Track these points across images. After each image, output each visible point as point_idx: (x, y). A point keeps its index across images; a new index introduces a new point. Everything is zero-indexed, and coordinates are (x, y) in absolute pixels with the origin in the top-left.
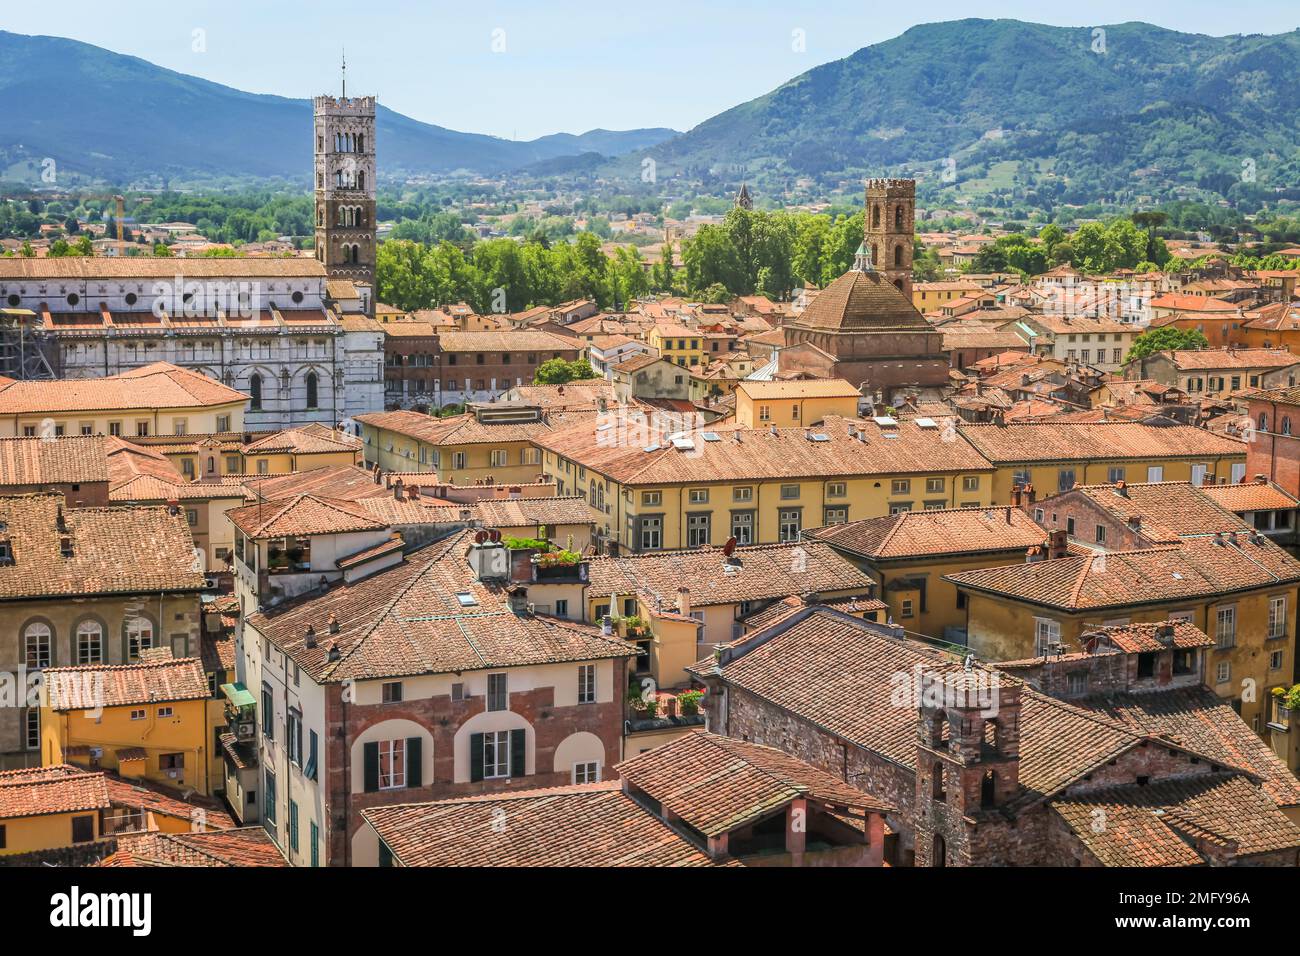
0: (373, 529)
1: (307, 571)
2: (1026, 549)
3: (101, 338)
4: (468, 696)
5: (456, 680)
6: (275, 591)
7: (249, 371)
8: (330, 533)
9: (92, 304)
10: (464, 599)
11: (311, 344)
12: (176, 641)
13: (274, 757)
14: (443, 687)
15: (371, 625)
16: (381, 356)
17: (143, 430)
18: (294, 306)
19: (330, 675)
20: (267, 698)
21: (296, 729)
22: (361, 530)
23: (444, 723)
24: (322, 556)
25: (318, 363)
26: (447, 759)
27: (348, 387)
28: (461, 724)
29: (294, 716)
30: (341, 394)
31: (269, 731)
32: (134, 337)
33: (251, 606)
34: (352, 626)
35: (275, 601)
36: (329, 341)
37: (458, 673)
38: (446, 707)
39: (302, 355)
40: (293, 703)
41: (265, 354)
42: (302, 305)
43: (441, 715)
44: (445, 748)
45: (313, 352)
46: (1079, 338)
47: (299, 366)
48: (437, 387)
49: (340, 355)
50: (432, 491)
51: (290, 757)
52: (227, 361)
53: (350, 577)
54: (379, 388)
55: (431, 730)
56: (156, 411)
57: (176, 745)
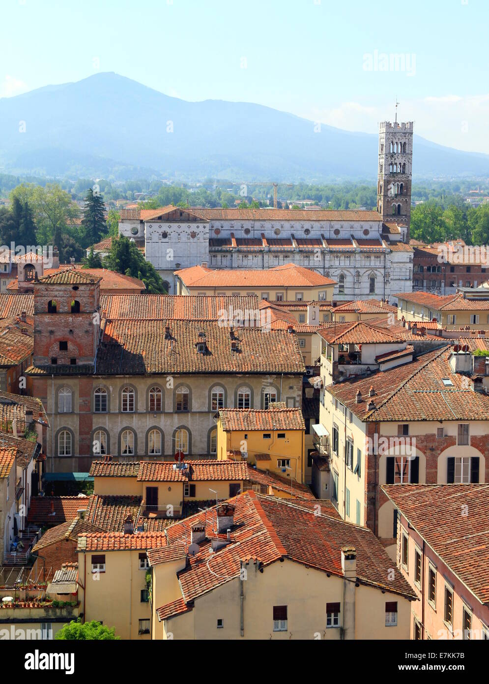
0: (397, 342)
1: (360, 364)
3: (261, 252)
4: (446, 436)
5: (439, 425)
6: (341, 373)
7: (339, 272)
8: (373, 343)
9: (257, 234)
10: (446, 382)
11: (372, 258)
12: (289, 400)
13: (337, 463)
14: (432, 429)
15: (393, 393)
16: (411, 265)
17: (279, 298)
18: (364, 237)
19: (369, 417)
20: (335, 433)
21: (350, 448)
22: (390, 343)
23: (432, 449)
24: (368, 355)
25: (376, 269)
26: (434, 470)
27: (392, 282)
28: (442, 451)
29: (349, 445)
30: (387, 286)
31: (336, 449)
32: (278, 252)
33: (329, 381)
34: (382, 393)
35: (341, 379)
36: (382, 257)
37: (441, 421)
38: (434, 441)
39: (367, 264)
40: (349, 434)
41: (347, 263)
42: (368, 237)
43: (430, 445)
44: (432, 465)
45: (374, 262)
47: (365, 270)
48: (443, 284)
49: (388, 264)
50: (434, 332)
51: (346, 464)
52: (327, 266)
53: (383, 367)
54: (410, 284)
55: (425, 453)
56: (287, 288)
57: (286, 455)
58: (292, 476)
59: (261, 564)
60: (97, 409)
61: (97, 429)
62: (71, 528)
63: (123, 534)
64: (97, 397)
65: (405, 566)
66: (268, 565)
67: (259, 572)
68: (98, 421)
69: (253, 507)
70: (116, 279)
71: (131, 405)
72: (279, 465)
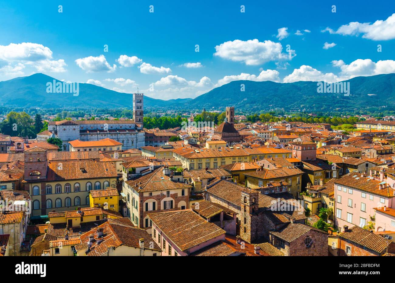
0: (147, 166)
1: (135, 174)
2: (256, 169)
3: (97, 134)
4: (163, 195)
5: (161, 192)
6: (130, 177)
7: (122, 140)
8: (139, 167)
9: (95, 128)
10: (162, 178)
11: (132, 135)
12: (112, 186)
13: (129, 205)
14: (159, 193)
15: (147, 183)
16: (144, 137)
17: (104, 150)
18: (129, 128)
19: (140, 191)
20: (128, 196)
21: (134, 201)
22: (144, 167)
23: (159, 199)
24: (138, 170)
25: (134, 138)
26: (160, 205)
27: (139, 142)
28: (162, 199)
29: (133, 199)
30: (137, 143)
31: (129, 200)
32: (102, 134)
33: (126, 180)
34: (143, 183)
35: (130, 179)
36: (135, 134)
37: (162, 191)
38: (159, 197)
39: (131, 137)
40: (133, 196)
41: (125, 137)
42: (131, 128)
43: (159, 198)
44: (159, 204)
45: (133, 136)
46: (262, 133)
47: (130, 139)
48: (154, 142)
49: (137, 137)
50: (155, 160)
51: (133, 205)
52: (118, 138)
53: (143, 174)
54: (144, 142)
55: (157, 201)
56: (107, 146)
57: (112, 203)
58: (115, 210)
59: (114, 247)
60: (48, 193)
61: (47, 200)
62: (44, 237)
63: (65, 240)
64: (48, 189)
65: (155, 238)
66: (116, 247)
67: (114, 250)
68: (48, 196)
69: (109, 227)
70: (49, 146)
71: (59, 191)
72: (111, 207)
